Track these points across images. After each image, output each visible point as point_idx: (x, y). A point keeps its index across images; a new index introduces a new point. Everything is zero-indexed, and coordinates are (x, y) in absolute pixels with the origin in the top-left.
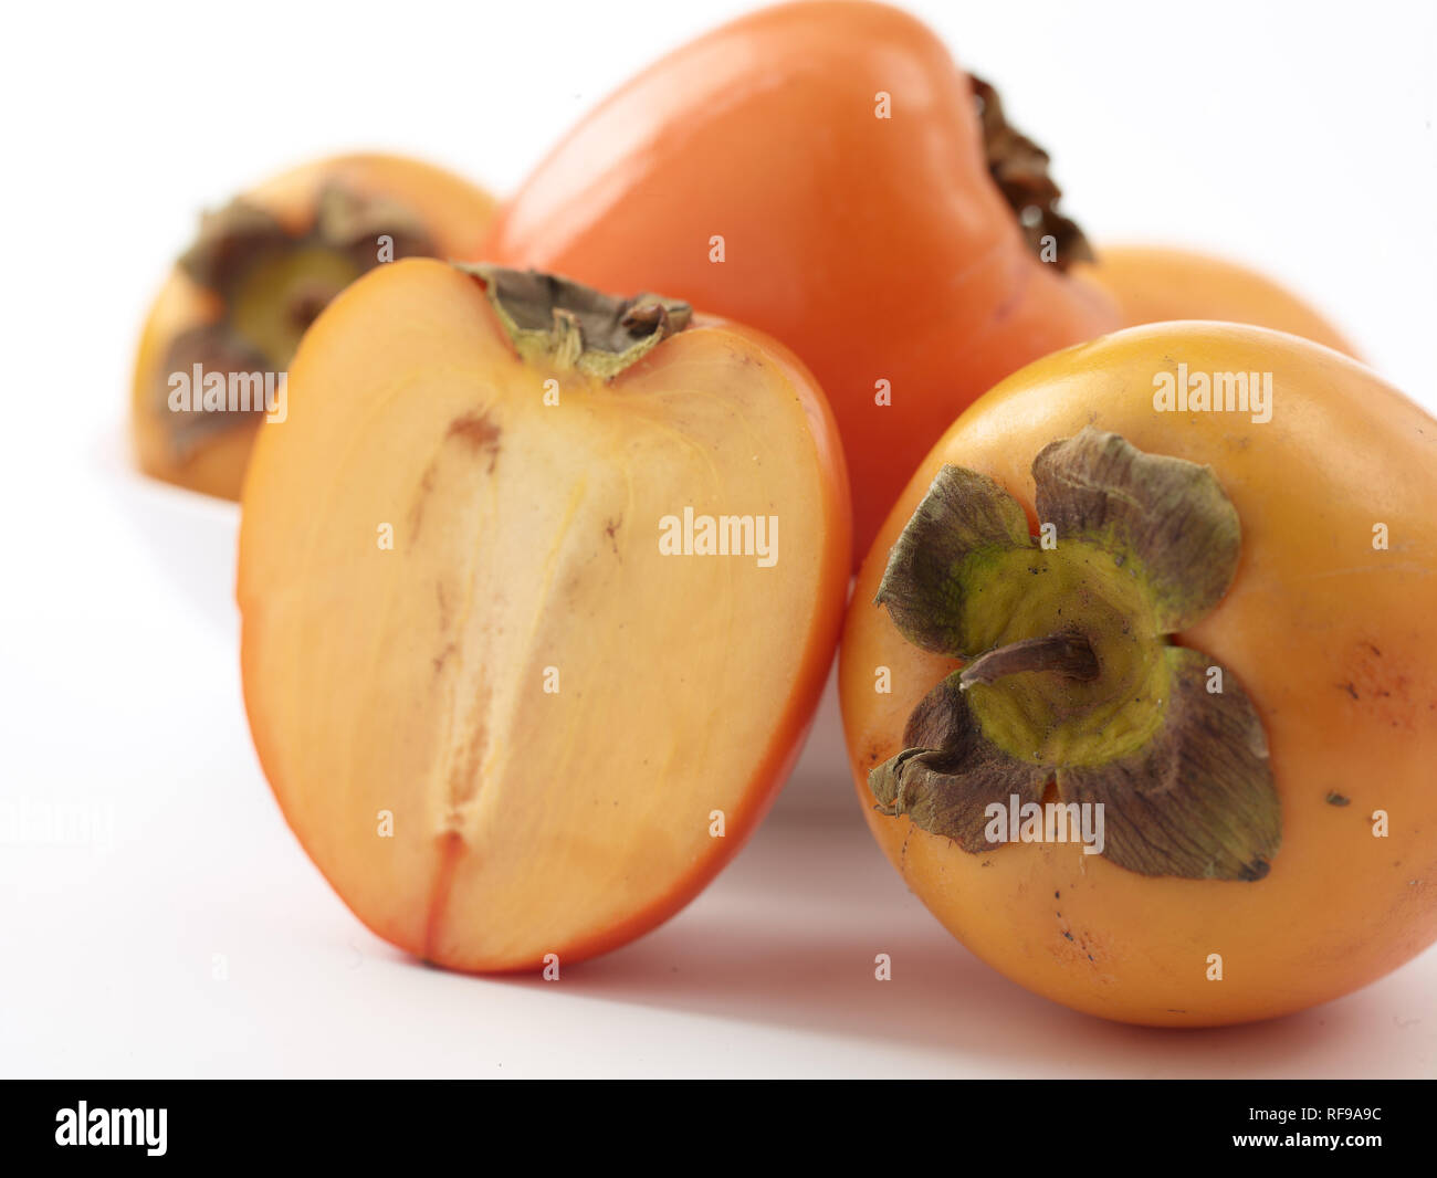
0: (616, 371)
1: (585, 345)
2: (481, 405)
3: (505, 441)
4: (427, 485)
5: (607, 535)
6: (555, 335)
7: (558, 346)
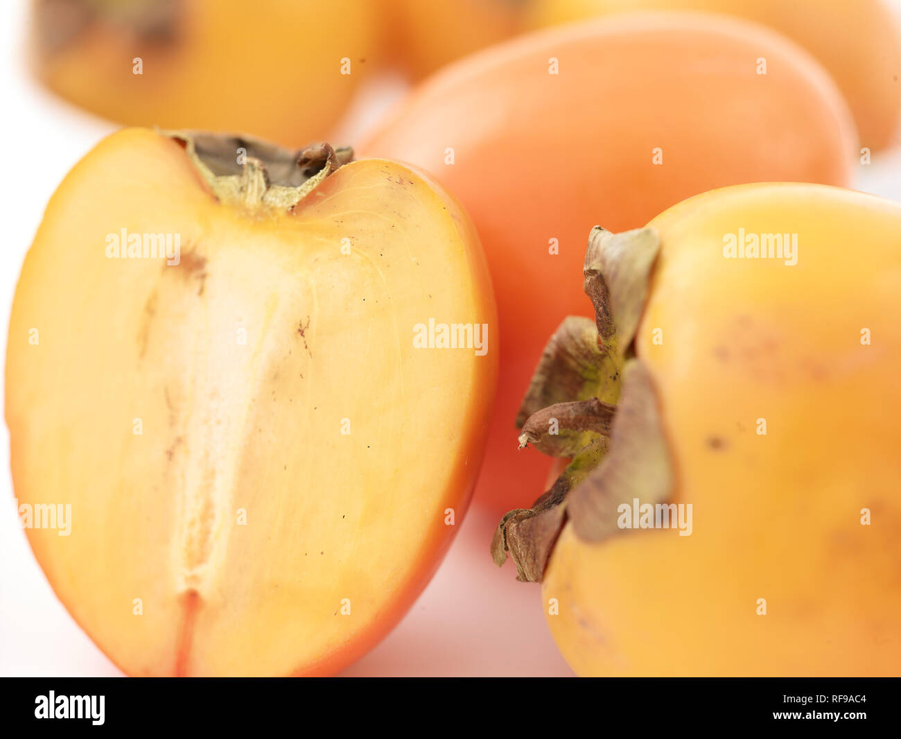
0: (296, 201)
1: (269, 184)
2: (189, 241)
3: (209, 268)
4: (150, 310)
5: (299, 335)
6: (245, 179)
7: (247, 186)
